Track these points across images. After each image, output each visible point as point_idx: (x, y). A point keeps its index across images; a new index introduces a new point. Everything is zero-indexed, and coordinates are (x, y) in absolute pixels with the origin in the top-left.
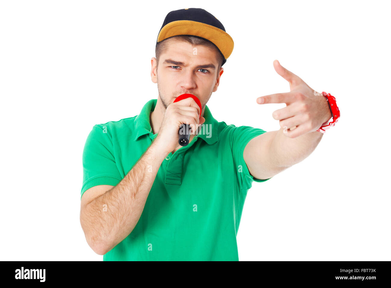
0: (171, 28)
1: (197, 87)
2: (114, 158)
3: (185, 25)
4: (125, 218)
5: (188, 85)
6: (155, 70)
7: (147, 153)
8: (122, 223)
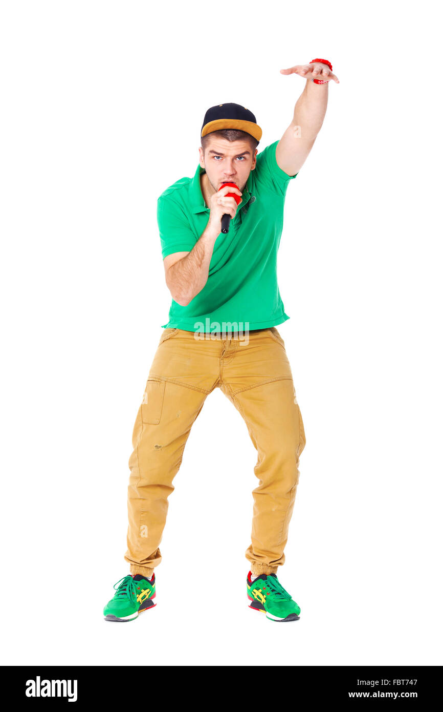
0: (210, 126)
1: (236, 173)
2: (187, 218)
3: (221, 123)
4: (196, 282)
5: (229, 172)
6: (203, 158)
7: (203, 236)
8: (195, 285)
